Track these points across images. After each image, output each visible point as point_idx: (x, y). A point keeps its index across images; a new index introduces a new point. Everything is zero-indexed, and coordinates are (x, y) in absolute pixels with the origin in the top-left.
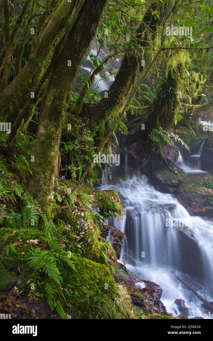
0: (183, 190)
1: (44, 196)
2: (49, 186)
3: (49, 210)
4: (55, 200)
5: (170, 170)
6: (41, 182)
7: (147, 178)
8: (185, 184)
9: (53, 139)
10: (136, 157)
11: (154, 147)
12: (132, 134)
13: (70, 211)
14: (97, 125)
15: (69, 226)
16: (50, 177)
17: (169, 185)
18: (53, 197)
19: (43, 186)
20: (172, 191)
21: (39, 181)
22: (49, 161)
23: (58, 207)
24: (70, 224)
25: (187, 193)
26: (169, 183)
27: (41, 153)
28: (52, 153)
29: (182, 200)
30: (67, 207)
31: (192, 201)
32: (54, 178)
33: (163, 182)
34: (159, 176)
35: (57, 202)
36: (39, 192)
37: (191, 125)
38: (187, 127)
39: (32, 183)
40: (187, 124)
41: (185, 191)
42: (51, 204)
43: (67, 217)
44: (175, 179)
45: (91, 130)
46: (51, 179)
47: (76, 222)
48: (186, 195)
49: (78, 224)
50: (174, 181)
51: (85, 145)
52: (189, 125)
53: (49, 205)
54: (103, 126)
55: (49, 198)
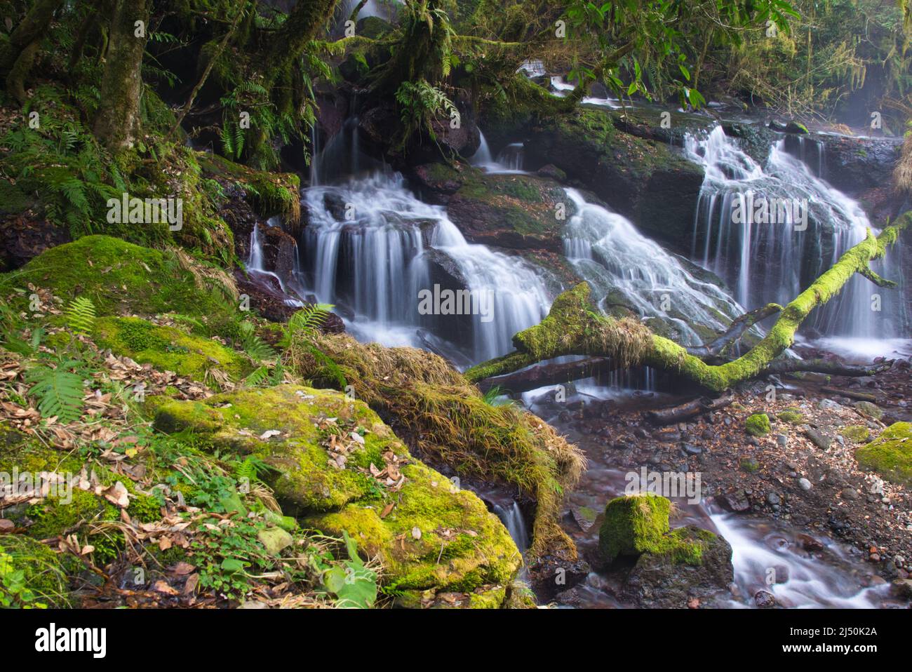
0: (460, 197)
1: (116, 141)
2: (123, 127)
3: (124, 160)
4: (135, 150)
5: (445, 164)
6: (111, 120)
7: (404, 177)
8: (468, 187)
9: (127, 59)
10: (373, 134)
11: (403, 115)
12: (370, 91)
13: (159, 166)
14: (276, 65)
15: (155, 187)
16: (124, 114)
17: (439, 190)
18: (131, 145)
19: (114, 126)
20: (445, 201)
21: (107, 120)
22: (123, 92)
23: (139, 159)
24: (156, 184)
25: (468, 203)
26: (439, 186)
27: (110, 80)
28: (127, 80)
29: (458, 215)
30: (153, 161)
31: (475, 218)
32: (131, 117)
33: (430, 184)
34: (424, 173)
35: (139, 153)
36: (109, 134)
37: (501, 82)
38: (494, 85)
39: (99, 122)
40: (493, 80)
41: (463, 200)
42: (128, 154)
43: (153, 175)
44: (453, 180)
45: (265, 74)
46: (125, 117)
47: (166, 182)
48: (465, 207)
49: (168, 185)
50: (448, 183)
51: (250, 99)
52: (496, 83)
53: (124, 154)
54: (289, 66)
55: (124, 144)
